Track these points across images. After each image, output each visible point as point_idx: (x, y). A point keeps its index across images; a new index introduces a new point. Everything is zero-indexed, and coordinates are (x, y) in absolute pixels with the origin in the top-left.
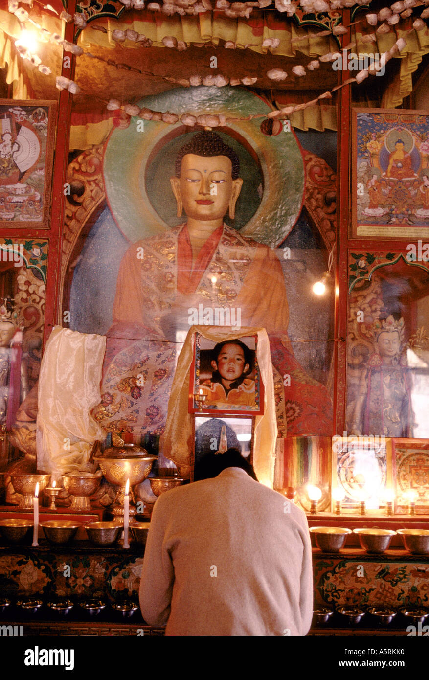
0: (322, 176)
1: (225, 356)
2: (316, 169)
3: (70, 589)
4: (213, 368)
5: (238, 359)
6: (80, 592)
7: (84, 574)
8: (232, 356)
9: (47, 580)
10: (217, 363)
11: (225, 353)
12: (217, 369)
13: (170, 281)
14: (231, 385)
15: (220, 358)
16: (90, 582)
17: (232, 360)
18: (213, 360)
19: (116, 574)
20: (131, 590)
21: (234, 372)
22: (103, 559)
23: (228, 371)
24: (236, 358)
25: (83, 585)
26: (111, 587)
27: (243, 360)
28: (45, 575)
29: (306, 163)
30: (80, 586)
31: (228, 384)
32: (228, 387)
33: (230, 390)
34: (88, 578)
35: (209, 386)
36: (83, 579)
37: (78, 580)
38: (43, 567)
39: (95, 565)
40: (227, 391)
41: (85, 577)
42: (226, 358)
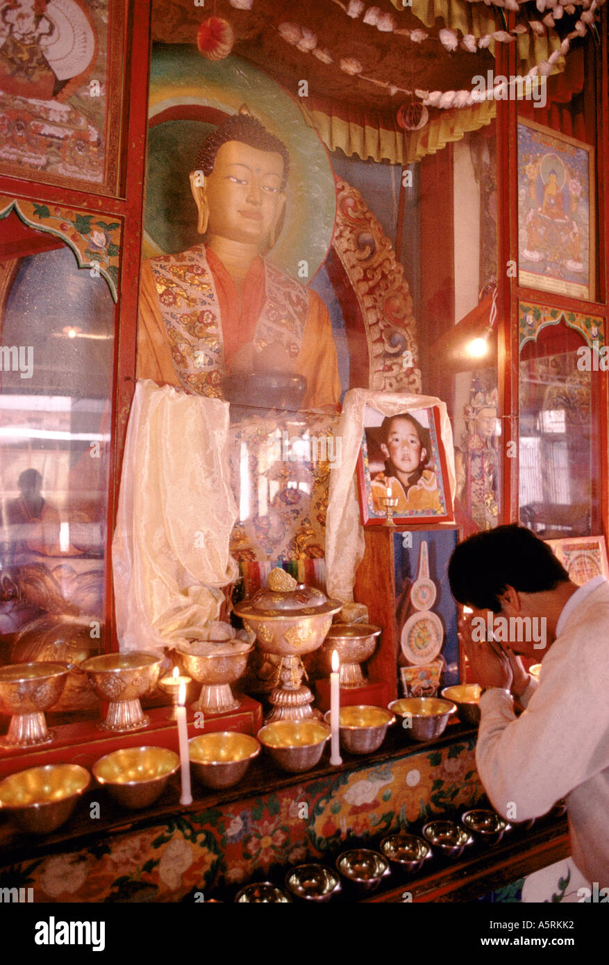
0: (356, 211)
1: (395, 436)
2: (350, 202)
3: (249, 861)
4: (384, 455)
5: (412, 442)
6: (266, 859)
7: (272, 827)
8: (404, 437)
9: (211, 858)
10: (388, 446)
11: (395, 433)
12: (388, 456)
13: (210, 324)
14: (409, 480)
15: (390, 440)
16: (282, 837)
17: (405, 443)
18: (383, 442)
19: (320, 811)
20: (344, 830)
21: (410, 460)
22: (300, 791)
23: (403, 460)
24: (409, 441)
25: (273, 846)
26: (315, 835)
27: (418, 443)
28: (206, 850)
29: (339, 191)
30: (266, 850)
31: (405, 478)
32: (407, 484)
33: (409, 487)
34: (278, 832)
35: (383, 482)
36: (271, 835)
37: (263, 840)
38: (201, 837)
39: (288, 806)
40: (406, 489)
41: (274, 831)
42: (397, 440)
